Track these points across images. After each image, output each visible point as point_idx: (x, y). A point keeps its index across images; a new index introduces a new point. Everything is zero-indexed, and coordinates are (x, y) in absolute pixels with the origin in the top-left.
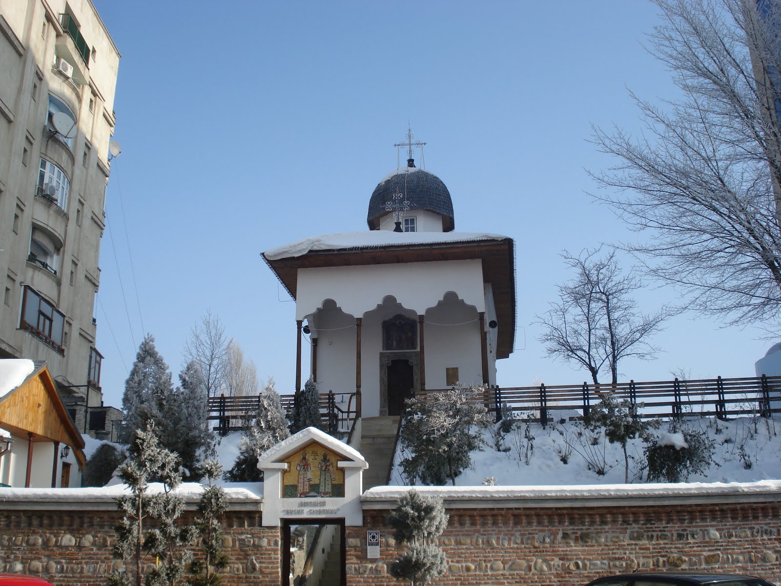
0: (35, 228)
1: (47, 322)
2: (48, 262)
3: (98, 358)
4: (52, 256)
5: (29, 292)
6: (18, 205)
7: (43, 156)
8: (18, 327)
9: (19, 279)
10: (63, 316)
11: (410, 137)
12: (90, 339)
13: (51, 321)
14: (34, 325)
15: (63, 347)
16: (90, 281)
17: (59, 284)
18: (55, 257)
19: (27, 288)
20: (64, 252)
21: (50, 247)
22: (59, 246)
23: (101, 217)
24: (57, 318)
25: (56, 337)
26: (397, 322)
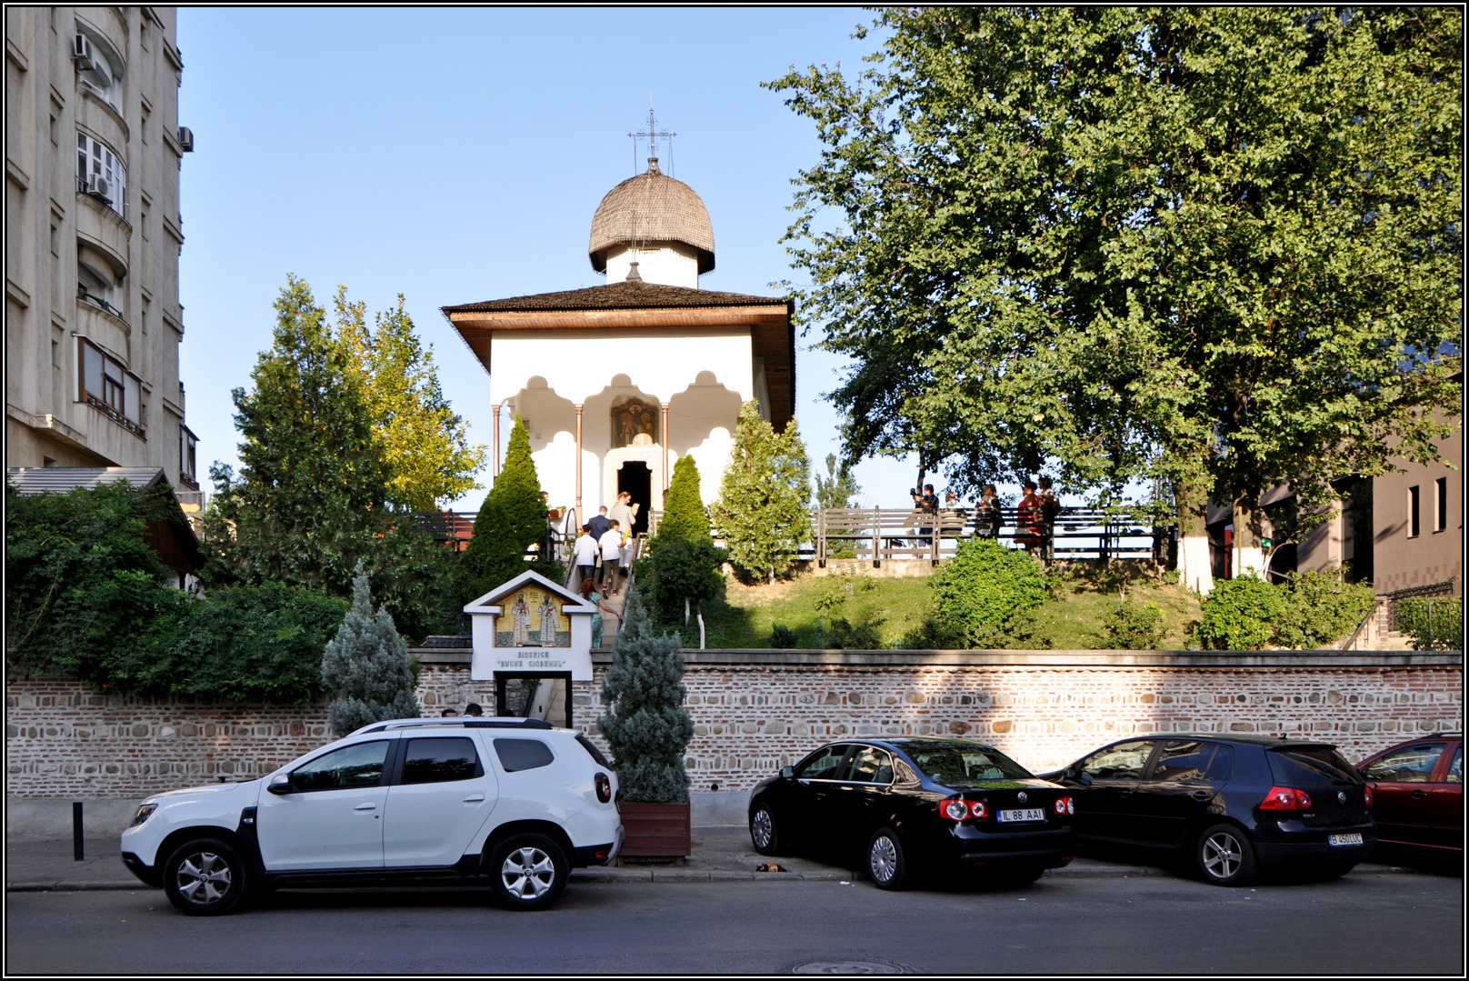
0: (82, 245)
1: (117, 391)
2: (106, 297)
3: (191, 441)
4: (111, 289)
5: (87, 348)
6: (53, 211)
7: (80, 127)
8: (77, 399)
9: (68, 327)
10: (138, 380)
11: (652, 122)
12: (179, 413)
13: (122, 389)
14: (99, 396)
15: (143, 428)
16: (170, 325)
17: (128, 333)
18: (116, 289)
19: (84, 341)
20: (128, 282)
21: (108, 275)
22: (120, 274)
23: (176, 224)
24: (129, 385)
25: (132, 412)
26: (631, 409)
